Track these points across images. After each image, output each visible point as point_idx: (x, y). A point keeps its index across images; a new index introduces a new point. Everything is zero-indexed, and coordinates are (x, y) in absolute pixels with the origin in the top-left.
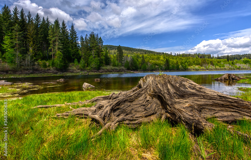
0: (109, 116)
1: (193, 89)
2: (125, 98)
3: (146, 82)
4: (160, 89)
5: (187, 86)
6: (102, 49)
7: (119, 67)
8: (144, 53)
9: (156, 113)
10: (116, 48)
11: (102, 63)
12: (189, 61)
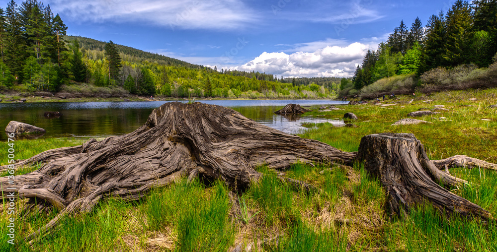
0: (77, 187)
1: (240, 125)
2: (118, 147)
3: (163, 116)
4: (188, 128)
5: (231, 122)
6: (64, 44)
7: (111, 88)
8: (166, 63)
9: (181, 168)
10: (103, 46)
11: (67, 76)
12: (243, 83)
